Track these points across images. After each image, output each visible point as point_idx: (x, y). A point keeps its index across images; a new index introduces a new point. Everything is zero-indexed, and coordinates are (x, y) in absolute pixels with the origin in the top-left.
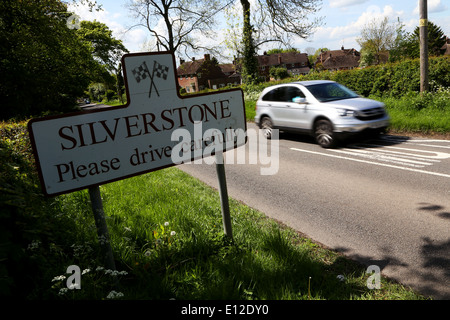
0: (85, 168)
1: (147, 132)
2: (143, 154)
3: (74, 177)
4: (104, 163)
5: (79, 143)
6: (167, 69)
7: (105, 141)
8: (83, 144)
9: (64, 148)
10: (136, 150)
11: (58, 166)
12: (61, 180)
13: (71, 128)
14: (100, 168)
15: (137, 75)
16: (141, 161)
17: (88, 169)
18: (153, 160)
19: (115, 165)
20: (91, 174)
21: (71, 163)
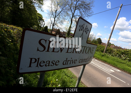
0: (44, 62)
1: (73, 52)
2: (68, 61)
3: (37, 66)
4: (53, 62)
5: (46, 49)
6: (88, 30)
7: (58, 52)
8: (48, 51)
9: (38, 50)
10: (67, 59)
11: (31, 59)
12: (30, 66)
13: (46, 41)
14: (51, 63)
15: (80, 28)
16: (66, 64)
17: (45, 63)
18: (70, 64)
19: (57, 64)
20: (46, 66)
21: (39, 59)
